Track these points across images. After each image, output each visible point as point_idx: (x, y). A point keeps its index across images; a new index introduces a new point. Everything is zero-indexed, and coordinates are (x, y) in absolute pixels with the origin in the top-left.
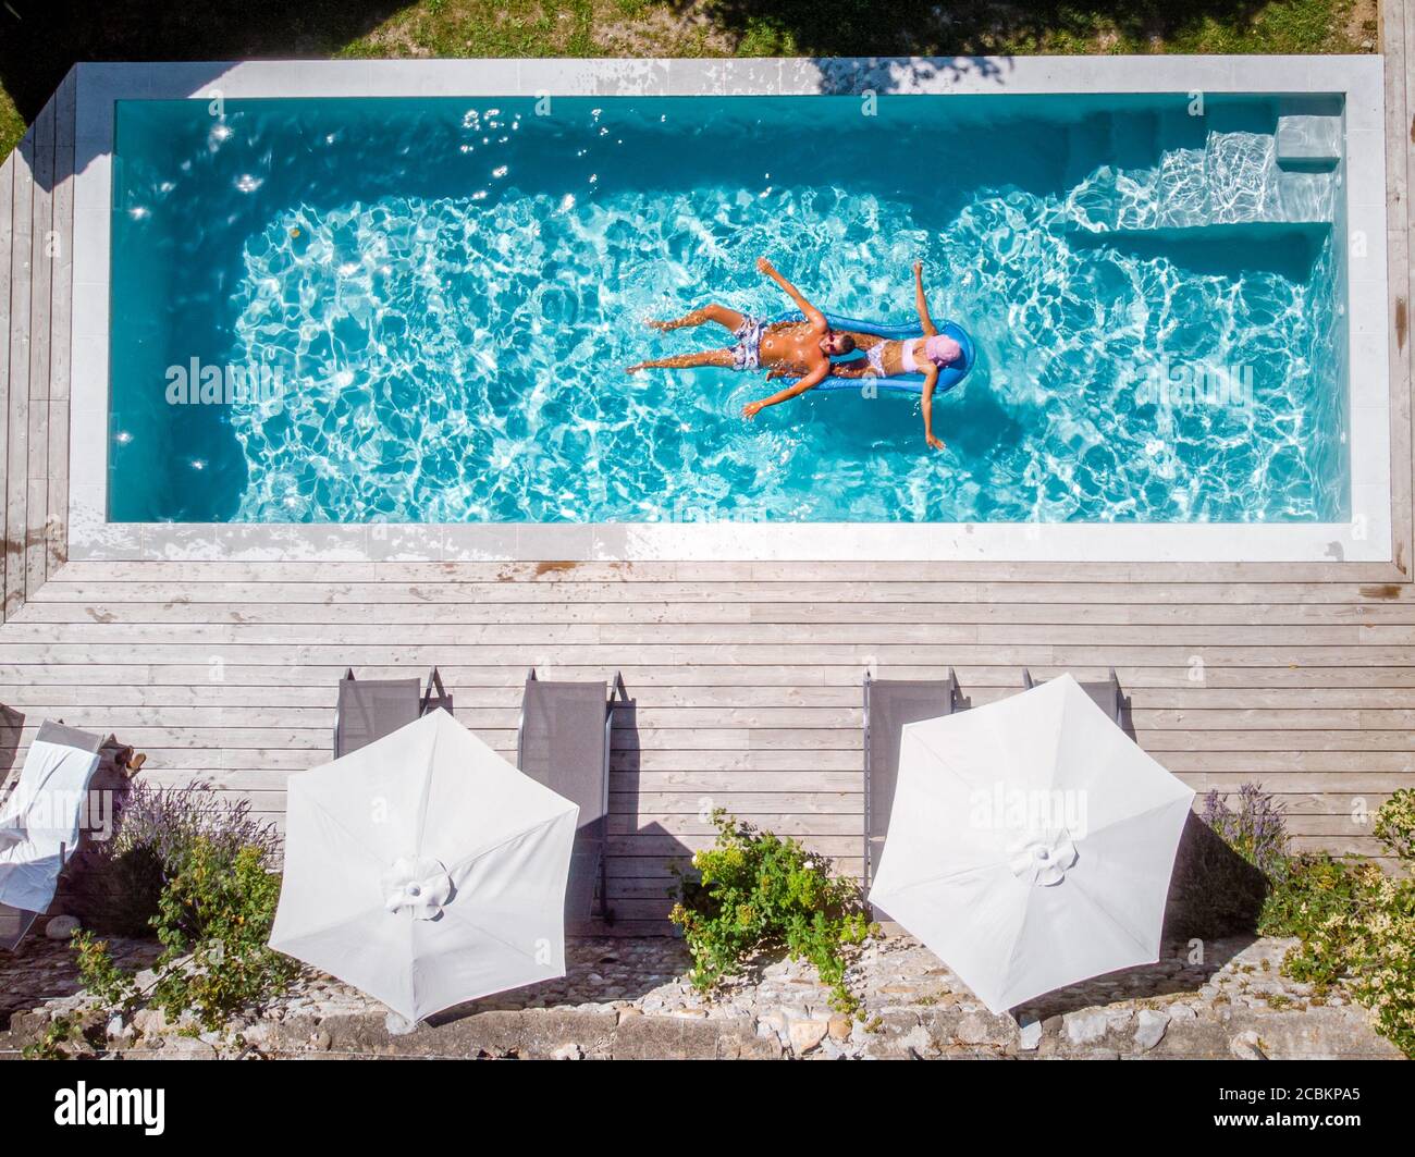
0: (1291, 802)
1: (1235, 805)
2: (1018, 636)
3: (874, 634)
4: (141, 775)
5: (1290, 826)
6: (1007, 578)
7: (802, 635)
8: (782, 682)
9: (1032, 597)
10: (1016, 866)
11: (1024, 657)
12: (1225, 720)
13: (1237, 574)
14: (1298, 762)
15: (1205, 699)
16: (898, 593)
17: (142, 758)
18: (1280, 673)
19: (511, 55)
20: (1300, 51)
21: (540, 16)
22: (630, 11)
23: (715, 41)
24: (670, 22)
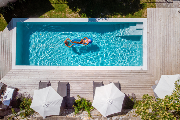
0: (137, 95)
1: (131, 95)
2: (109, 78)
3: (94, 77)
5: (137, 97)
6: (108, 72)
7: (87, 77)
8: (85, 82)
9: (110, 74)
10: (107, 102)
11: (110, 80)
12: (130, 86)
13: (132, 71)
14: (137, 91)
15: (128, 84)
16: (97, 73)
17: (19, 90)
18: (136, 82)
19: (58, 17)
20: (139, 18)
21: (61, 13)
22: (70, 13)
23: (79, 16)
24: (74, 14)
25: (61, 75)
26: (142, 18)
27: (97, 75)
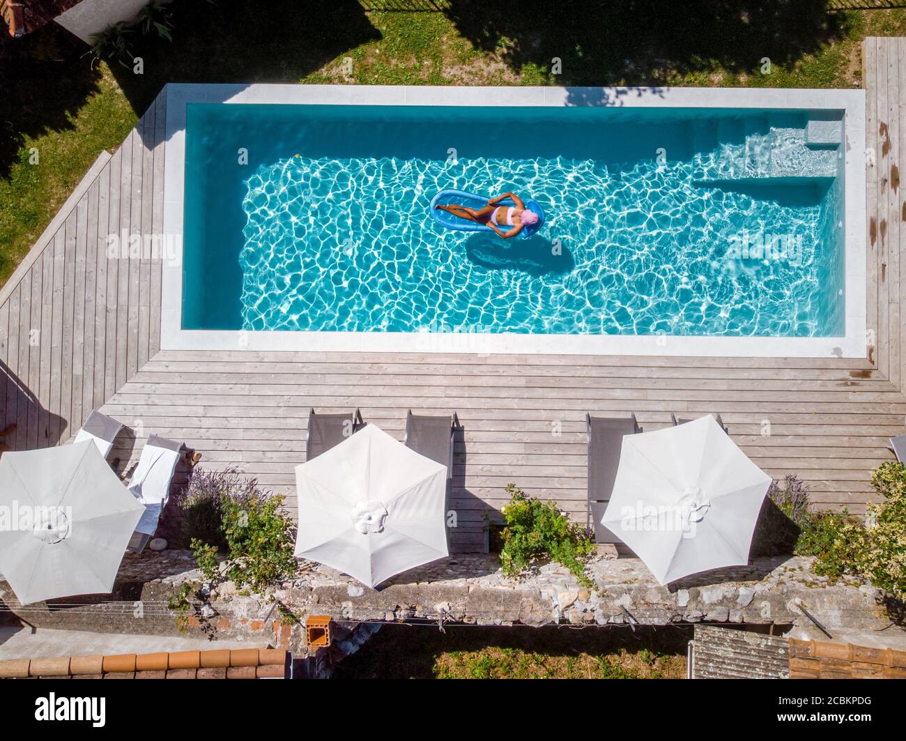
0: (812, 485)
1: (782, 486)
2: (667, 395)
3: (590, 394)
4: (200, 464)
5: (812, 498)
6: (663, 365)
7: (554, 394)
8: (543, 418)
9: (675, 375)
11: (671, 407)
12: (780, 441)
13: (785, 364)
14: (815, 464)
16: (604, 372)
17: (199, 456)
18: (807, 417)
19: (400, 83)
20: (820, 87)
21: (414, 62)
22: (463, 60)
23: (509, 75)
24: (484, 67)
25: (421, 381)
26: (835, 90)
27: (606, 383)
